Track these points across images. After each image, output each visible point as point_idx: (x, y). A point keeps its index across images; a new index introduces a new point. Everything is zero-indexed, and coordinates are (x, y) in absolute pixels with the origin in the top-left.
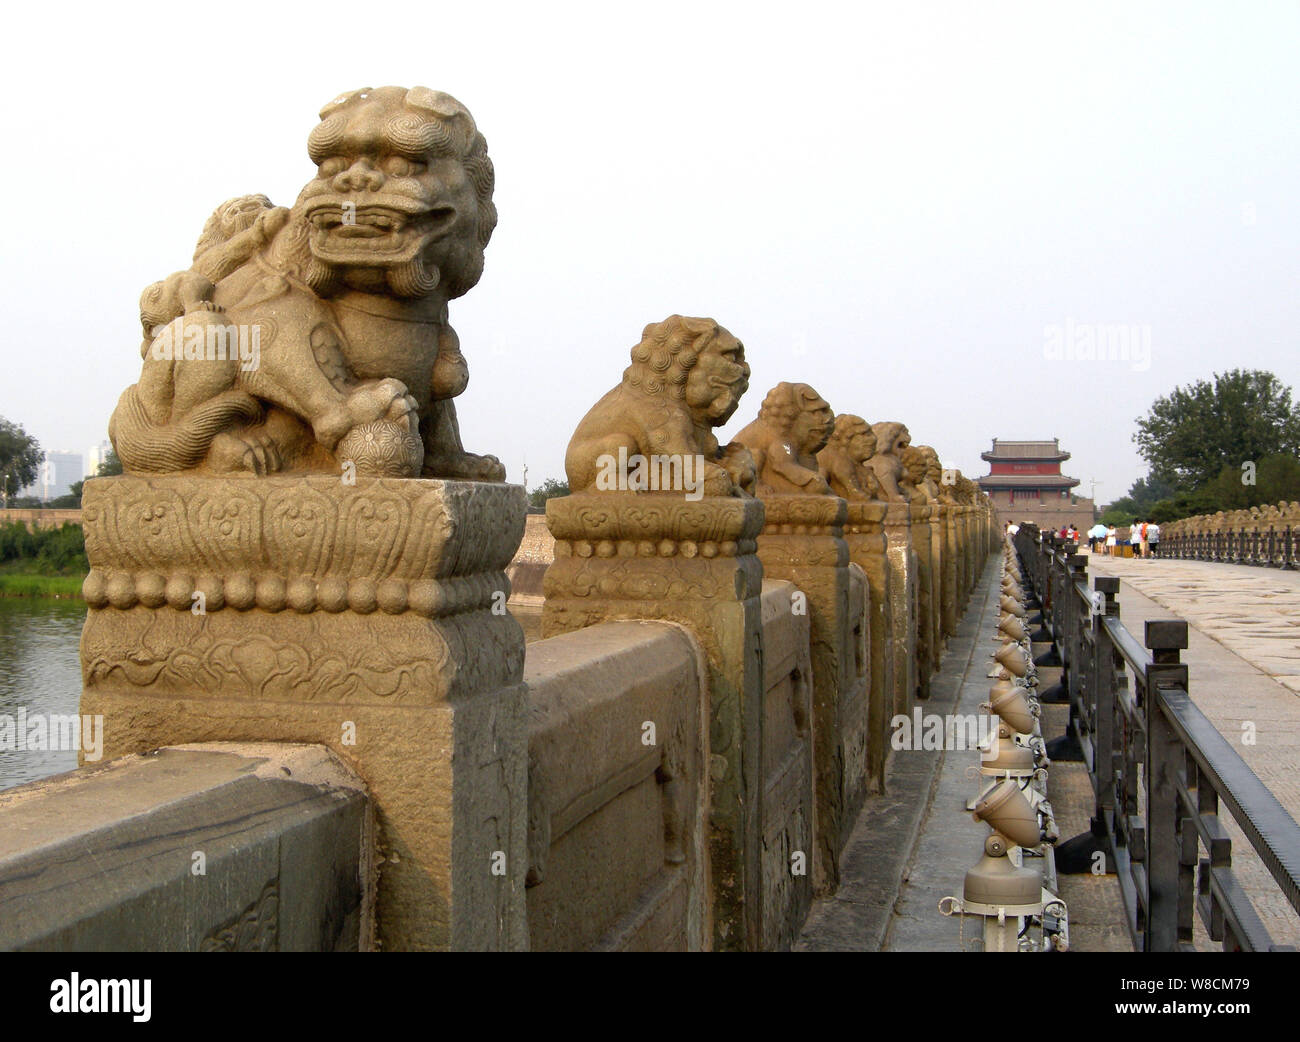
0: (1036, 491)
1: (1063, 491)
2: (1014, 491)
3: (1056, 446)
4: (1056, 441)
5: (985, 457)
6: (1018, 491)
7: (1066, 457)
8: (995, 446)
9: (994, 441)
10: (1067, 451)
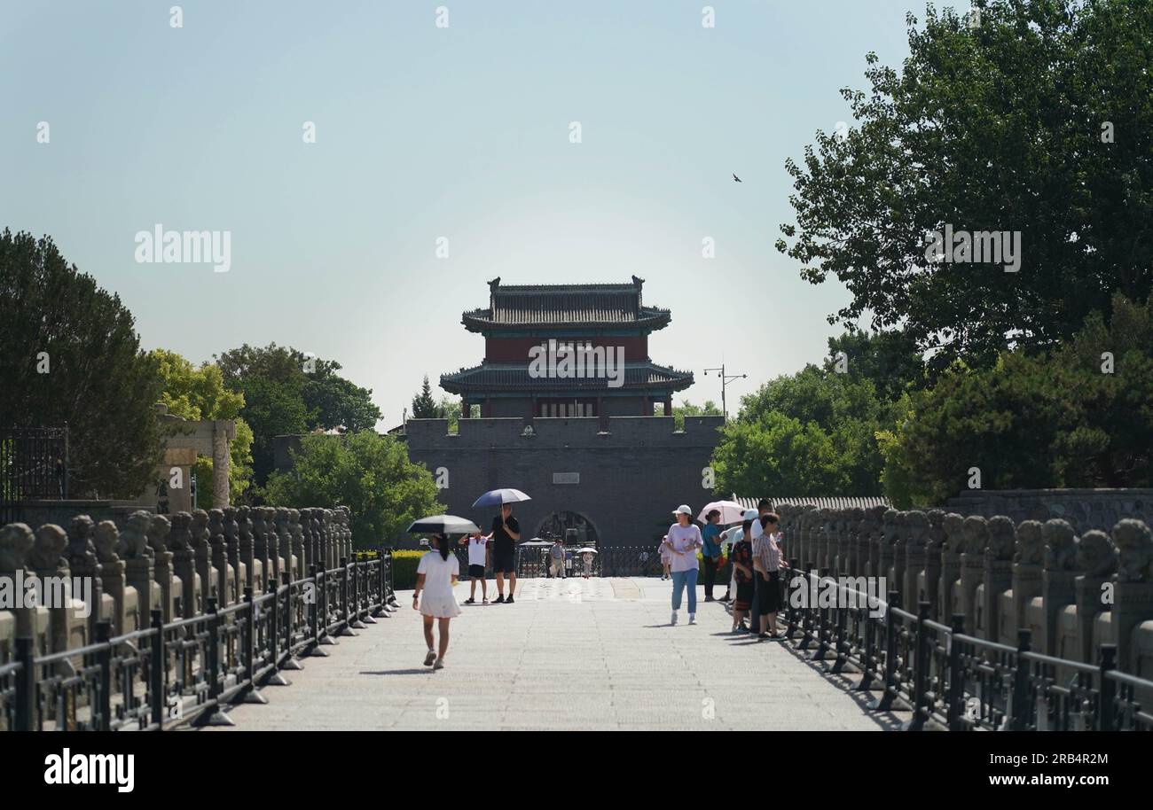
0: (593, 401)
1: (653, 400)
3: (636, 298)
5: (471, 324)
6: (549, 401)
8: (496, 299)
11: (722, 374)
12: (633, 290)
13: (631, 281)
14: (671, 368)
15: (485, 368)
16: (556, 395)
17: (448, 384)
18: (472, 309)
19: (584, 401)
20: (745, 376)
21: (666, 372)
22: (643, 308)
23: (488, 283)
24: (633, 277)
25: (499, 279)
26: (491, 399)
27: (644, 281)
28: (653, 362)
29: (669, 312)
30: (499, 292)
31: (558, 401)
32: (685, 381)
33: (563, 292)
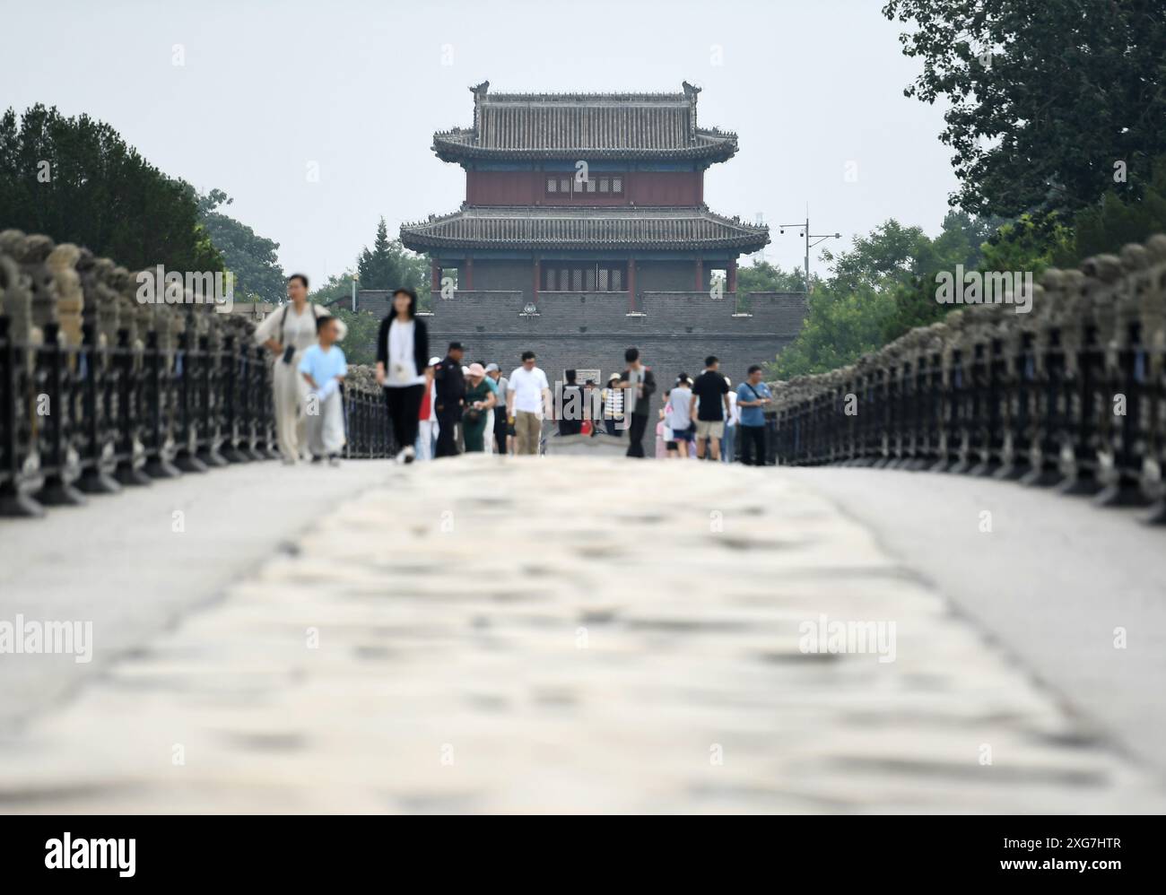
0: (623, 266)
1: (710, 265)
2: (545, 266)
3: (688, 115)
4: (691, 91)
5: (446, 150)
6: (558, 266)
7: (724, 149)
8: (483, 114)
9: (480, 91)
10: (725, 128)
11: (806, 234)
12: (685, 104)
13: (681, 90)
14: (737, 219)
15: (466, 216)
16: (569, 258)
17: (411, 238)
18: (448, 128)
19: (610, 266)
20: (838, 236)
21: (730, 225)
22: (698, 131)
23: (472, 90)
24: (685, 84)
25: (487, 84)
26: (475, 261)
27: (700, 90)
28: (711, 211)
29: (735, 137)
30: (487, 103)
31: (571, 266)
32: (757, 240)
33: (581, 105)
